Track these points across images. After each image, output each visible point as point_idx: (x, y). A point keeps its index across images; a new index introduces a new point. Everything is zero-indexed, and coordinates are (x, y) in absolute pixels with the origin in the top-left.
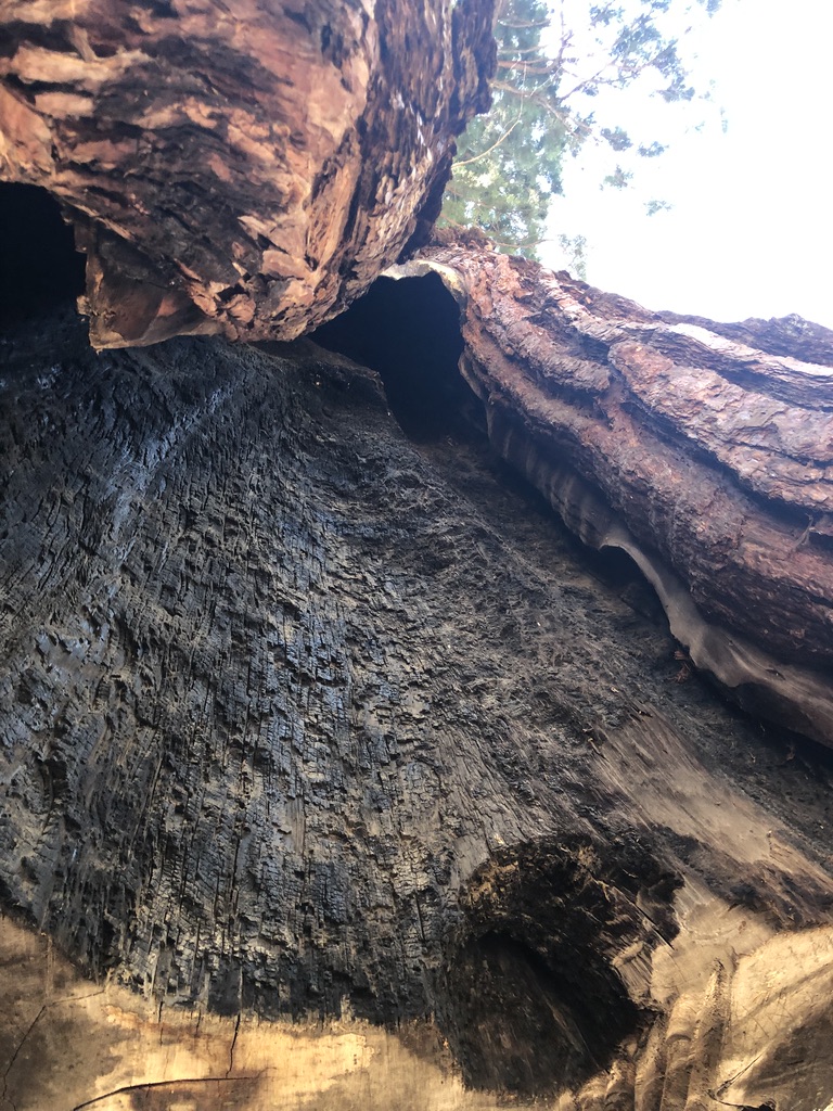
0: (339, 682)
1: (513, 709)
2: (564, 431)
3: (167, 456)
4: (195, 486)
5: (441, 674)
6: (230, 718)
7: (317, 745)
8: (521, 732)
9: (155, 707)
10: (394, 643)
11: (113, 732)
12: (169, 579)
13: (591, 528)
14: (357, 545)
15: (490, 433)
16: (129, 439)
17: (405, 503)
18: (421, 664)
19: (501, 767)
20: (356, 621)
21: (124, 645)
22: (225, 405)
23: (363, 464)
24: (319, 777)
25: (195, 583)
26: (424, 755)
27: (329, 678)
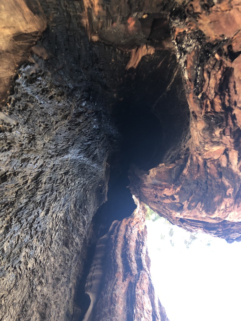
0: (32, 237)
1: (39, 298)
2: (116, 266)
3: (80, 160)
4: (74, 170)
5: (41, 266)
6: (18, 213)
7: (14, 242)
8: (34, 306)
9: (21, 194)
10: (44, 246)
11: (14, 186)
12: (53, 178)
13: (91, 286)
14: (64, 217)
15: (101, 238)
16: (83, 149)
17: (79, 225)
18: (41, 258)
19: (23, 307)
20: (47, 231)
21: (36, 176)
22: (93, 168)
23: (84, 207)
24: (5, 249)
25: (53, 185)
26: (18, 277)
27: (32, 233)
